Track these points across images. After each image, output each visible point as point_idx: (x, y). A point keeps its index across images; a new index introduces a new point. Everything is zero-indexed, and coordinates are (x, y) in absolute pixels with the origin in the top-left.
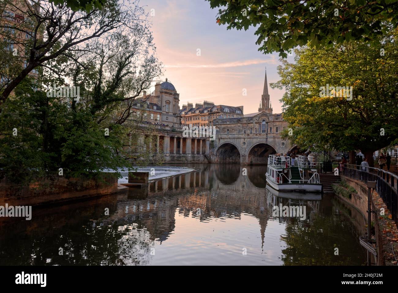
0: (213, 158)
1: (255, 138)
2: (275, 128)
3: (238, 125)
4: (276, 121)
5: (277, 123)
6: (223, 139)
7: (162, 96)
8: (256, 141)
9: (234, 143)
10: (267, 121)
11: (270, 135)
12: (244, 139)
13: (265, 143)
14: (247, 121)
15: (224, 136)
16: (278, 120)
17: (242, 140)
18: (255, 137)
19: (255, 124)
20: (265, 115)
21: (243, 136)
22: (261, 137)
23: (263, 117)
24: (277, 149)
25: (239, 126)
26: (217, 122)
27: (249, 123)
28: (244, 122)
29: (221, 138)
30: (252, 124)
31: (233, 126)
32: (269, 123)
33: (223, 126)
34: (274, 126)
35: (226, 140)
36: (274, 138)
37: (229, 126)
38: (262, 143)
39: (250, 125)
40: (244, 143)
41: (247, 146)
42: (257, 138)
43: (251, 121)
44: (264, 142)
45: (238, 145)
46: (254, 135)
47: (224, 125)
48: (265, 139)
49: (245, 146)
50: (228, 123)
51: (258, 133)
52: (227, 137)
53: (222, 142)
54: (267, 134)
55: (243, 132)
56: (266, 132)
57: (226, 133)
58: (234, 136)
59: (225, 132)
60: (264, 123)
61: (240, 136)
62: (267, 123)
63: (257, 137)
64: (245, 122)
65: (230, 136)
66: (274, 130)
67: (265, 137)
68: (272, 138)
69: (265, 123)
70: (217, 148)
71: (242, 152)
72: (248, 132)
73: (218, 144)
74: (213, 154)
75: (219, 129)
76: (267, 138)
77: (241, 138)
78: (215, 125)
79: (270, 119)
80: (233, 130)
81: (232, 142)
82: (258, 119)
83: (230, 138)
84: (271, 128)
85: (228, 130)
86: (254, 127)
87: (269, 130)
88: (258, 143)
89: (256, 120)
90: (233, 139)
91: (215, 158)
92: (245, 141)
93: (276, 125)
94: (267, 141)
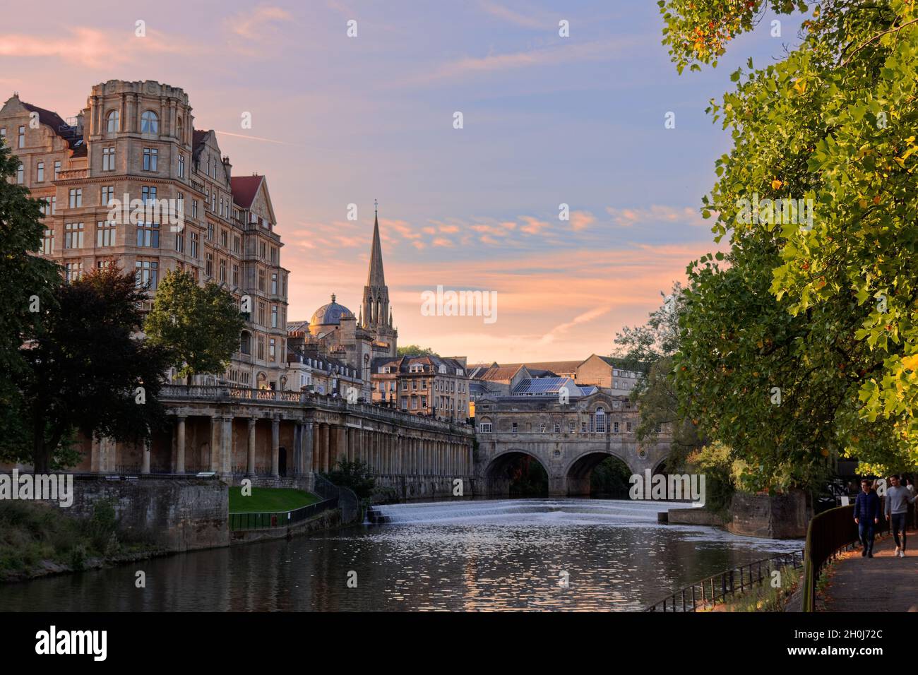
0: (479, 485)
1: (582, 442)
2: (625, 423)
3: (541, 414)
4: (628, 410)
5: (630, 415)
6: (504, 443)
7: (361, 346)
8: (584, 448)
9: (531, 450)
10: (609, 409)
11: (615, 437)
12: (557, 443)
13: (605, 452)
14: (561, 407)
15: (504, 437)
16: (631, 410)
17: (552, 447)
18: (583, 439)
19: (581, 415)
20: (603, 397)
21: (554, 438)
22: (596, 440)
23: (599, 402)
24: (631, 462)
25: (544, 417)
26: (487, 407)
27: (568, 413)
28: (554, 410)
29: (499, 442)
30: (575, 415)
31: (527, 416)
32: (611, 415)
33: (501, 416)
34: (623, 420)
35: (510, 446)
36: (624, 442)
37: (517, 416)
38: (597, 451)
39: (570, 416)
40: (557, 452)
41: (565, 457)
42: (587, 442)
43: (572, 409)
44: (601, 448)
45: (542, 456)
46: (580, 436)
47: (504, 413)
48: (605, 444)
49: (560, 458)
50: (514, 410)
51: (587, 432)
52: (513, 439)
53: (501, 449)
54: (608, 435)
55: (553, 431)
56: (606, 430)
57: (510, 431)
58: (530, 437)
59: (508, 428)
60: (601, 413)
61: (547, 437)
62: (608, 413)
63: (587, 439)
64: (558, 409)
65: (521, 437)
66: (623, 427)
67: (604, 439)
68: (620, 442)
69: (603, 413)
70: (487, 463)
71: (551, 470)
72: (566, 429)
73: (491, 452)
74: (477, 476)
75: (491, 421)
76: (609, 443)
77: (548, 442)
78: (482, 413)
79: (615, 406)
80: (529, 426)
81: (526, 449)
82: (586, 405)
83: (521, 442)
84: (616, 424)
85: (515, 425)
86: (578, 421)
87: (612, 427)
88: (589, 453)
89: (583, 406)
90: (529, 443)
91: (482, 485)
92: (559, 449)
93: (627, 419)
94: (608, 447)
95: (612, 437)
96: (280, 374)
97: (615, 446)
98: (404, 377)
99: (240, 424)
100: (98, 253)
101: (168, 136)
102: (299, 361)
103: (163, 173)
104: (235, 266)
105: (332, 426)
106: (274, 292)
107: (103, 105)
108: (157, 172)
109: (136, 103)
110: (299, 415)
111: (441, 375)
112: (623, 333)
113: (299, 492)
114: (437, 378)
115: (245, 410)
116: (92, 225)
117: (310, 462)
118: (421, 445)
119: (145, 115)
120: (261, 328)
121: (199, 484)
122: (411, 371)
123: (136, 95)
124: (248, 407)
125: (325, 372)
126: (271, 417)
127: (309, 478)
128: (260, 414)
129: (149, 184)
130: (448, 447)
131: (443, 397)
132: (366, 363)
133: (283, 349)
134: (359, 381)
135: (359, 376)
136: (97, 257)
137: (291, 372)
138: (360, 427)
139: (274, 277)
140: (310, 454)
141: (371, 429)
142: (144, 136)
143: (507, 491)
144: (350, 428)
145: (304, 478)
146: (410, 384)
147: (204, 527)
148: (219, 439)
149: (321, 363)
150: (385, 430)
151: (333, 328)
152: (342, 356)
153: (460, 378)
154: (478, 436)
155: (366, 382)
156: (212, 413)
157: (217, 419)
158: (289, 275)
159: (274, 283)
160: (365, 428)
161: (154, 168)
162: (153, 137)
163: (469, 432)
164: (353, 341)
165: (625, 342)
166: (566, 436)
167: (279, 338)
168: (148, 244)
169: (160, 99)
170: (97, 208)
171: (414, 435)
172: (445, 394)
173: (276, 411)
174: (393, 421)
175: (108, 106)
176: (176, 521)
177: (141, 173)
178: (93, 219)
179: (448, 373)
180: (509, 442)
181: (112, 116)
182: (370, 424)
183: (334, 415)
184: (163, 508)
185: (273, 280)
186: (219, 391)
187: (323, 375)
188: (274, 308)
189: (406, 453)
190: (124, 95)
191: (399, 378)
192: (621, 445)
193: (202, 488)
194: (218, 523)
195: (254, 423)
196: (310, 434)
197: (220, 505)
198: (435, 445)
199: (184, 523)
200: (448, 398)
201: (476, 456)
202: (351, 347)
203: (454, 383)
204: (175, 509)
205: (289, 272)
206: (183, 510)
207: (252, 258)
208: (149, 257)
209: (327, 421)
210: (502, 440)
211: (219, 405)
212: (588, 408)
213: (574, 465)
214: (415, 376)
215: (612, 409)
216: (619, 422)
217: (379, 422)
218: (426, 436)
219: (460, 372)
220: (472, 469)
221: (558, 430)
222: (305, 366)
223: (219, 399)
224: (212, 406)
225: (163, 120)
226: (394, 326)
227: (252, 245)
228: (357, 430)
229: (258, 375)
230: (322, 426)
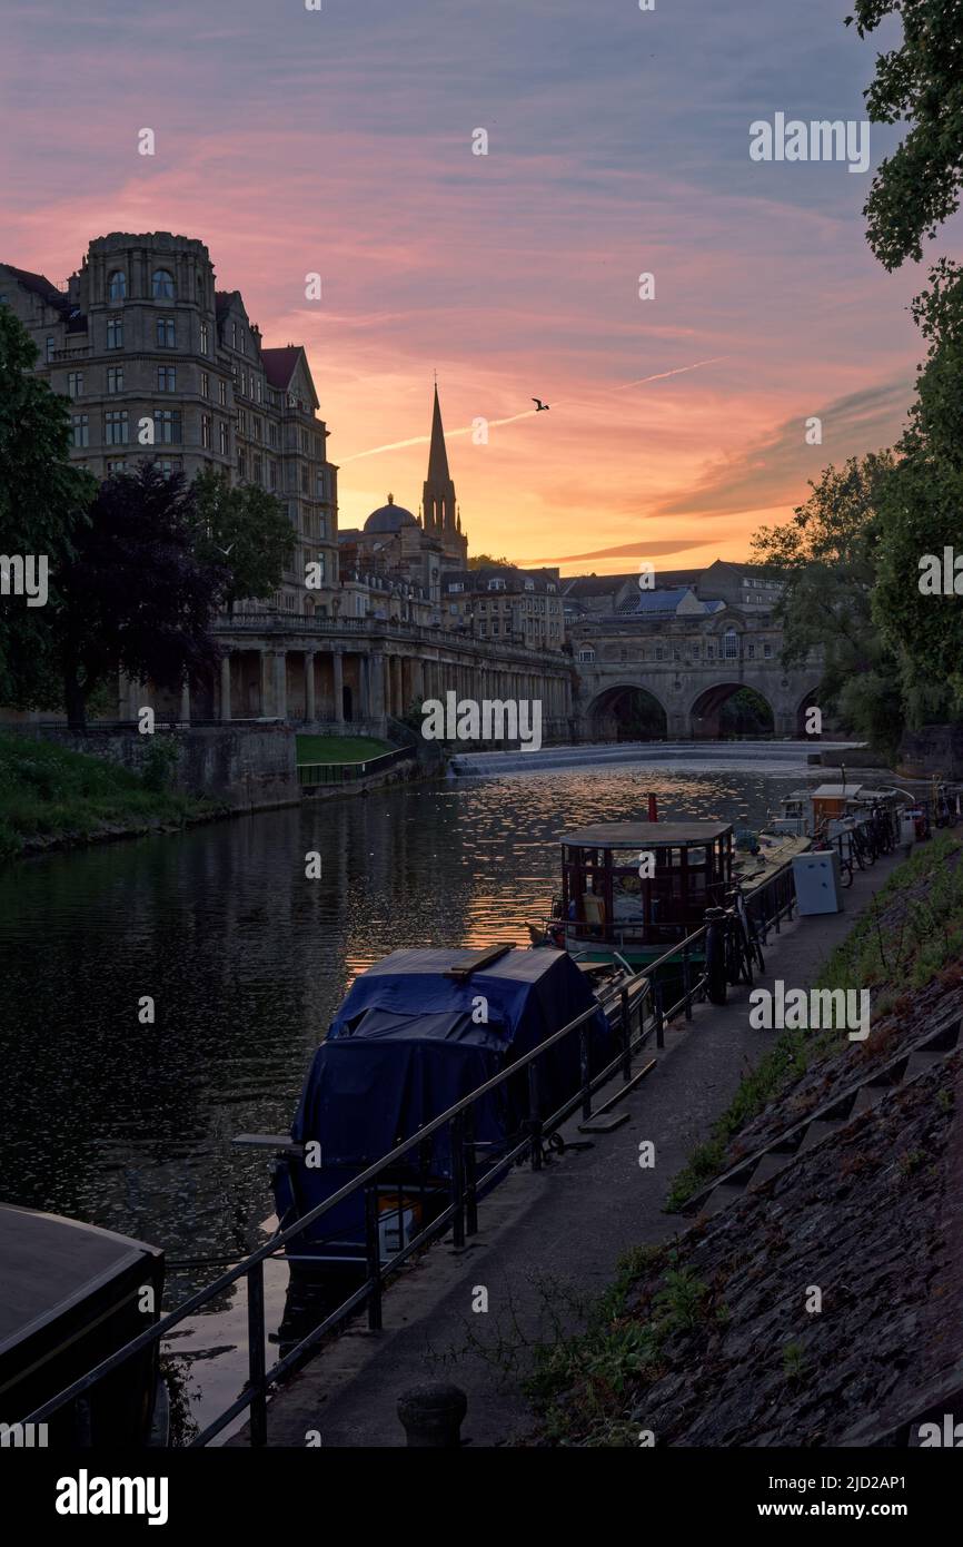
0: (580, 727)
1: (708, 671)
2: (762, 646)
3: (656, 638)
4: (765, 629)
5: (768, 636)
6: (610, 674)
7: (427, 558)
8: (711, 679)
9: (645, 683)
10: (742, 629)
11: (751, 663)
12: (677, 673)
13: (738, 683)
14: (681, 628)
15: (610, 668)
16: (769, 629)
17: (671, 677)
18: (709, 668)
19: (706, 637)
20: (733, 614)
21: (671, 667)
22: (726, 668)
23: (728, 620)
24: (770, 694)
25: (659, 641)
26: (585, 630)
27: (690, 635)
28: (672, 632)
29: (603, 674)
30: (699, 638)
31: (638, 640)
32: (745, 636)
33: (606, 641)
34: (759, 642)
35: (618, 679)
36: (761, 669)
37: (626, 640)
38: (727, 682)
39: (693, 639)
40: (677, 685)
41: (686, 690)
42: (715, 671)
43: (696, 630)
44: (733, 678)
45: (657, 690)
46: (705, 664)
47: (610, 637)
48: (737, 673)
49: (681, 692)
50: (622, 633)
51: (715, 658)
52: (621, 670)
53: (607, 683)
54: (741, 662)
55: (671, 658)
56: (738, 655)
57: (618, 660)
58: (643, 667)
59: (615, 656)
60: (731, 634)
61: (663, 666)
62: (740, 634)
63: (715, 668)
64: (678, 631)
65: (632, 667)
66: (759, 651)
67: (736, 666)
68: (755, 670)
69: (734, 635)
70: (590, 700)
71: (670, 708)
72: (688, 655)
73: (593, 687)
74: (577, 716)
75: (594, 648)
76: (742, 671)
77: (666, 672)
78: (581, 638)
79: (749, 625)
80: (641, 653)
81: (639, 681)
82: (713, 625)
83: (631, 673)
84: (751, 647)
85: (624, 652)
86: (704, 645)
87: (746, 652)
88: (717, 684)
89: (709, 626)
90: (642, 674)
91: (584, 727)
92: (680, 680)
93: (764, 640)
94: (741, 677)
95: (746, 663)
96: (332, 596)
97: (750, 675)
98: (481, 596)
99: (295, 660)
100: (107, 453)
101: (187, 302)
102: (354, 580)
103: (183, 349)
104: (272, 462)
105: (405, 659)
106: (321, 494)
107: (104, 265)
108: (175, 348)
109: (144, 262)
110: (365, 646)
111: (527, 592)
112: (760, 532)
113: (368, 739)
114: (524, 595)
115: (300, 641)
116: (98, 418)
117: (380, 703)
118: (509, 680)
119: (157, 276)
120: (307, 540)
121: (263, 731)
122: (489, 588)
123: (144, 251)
124: (303, 637)
125: (385, 592)
126: (333, 649)
127: (380, 723)
128: (318, 646)
129: (167, 364)
130: (542, 682)
131: (531, 620)
132: (435, 579)
133: (334, 565)
134: (426, 602)
135: (426, 597)
136: (106, 457)
137: (345, 593)
138: (436, 659)
139: (320, 474)
140: (381, 693)
141: (450, 661)
142: (158, 303)
143: (614, 734)
144: (426, 661)
145: (374, 723)
146: (490, 604)
147: (271, 781)
148: (272, 679)
149: (380, 581)
150: (466, 662)
151: (392, 537)
152: (405, 571)
153: (552, 595)
154: (577, 667)
155: (435, 603)
156: (261, 646)
157: (267, 654)
158: (338, 471)
159: (320, 482)
160: (444, 660)
161: (171, 344)
162: (168, 304)
163: (567, 662)
164: (418, 551)
165: (764, 544)
166: (688, 664)
167: (329, 551)
168: (168, 439)
169: (175, 254)
170: (102, 396)
171: (500, 667)
172: (533, 616)
173: (338, 642)
174: (475, 650)
175: (111, 266)
176: (239, 775)
177: (155, 350)
178: (97, 410)
179: (536, 589)
180: (619, 673)
181: (115, 278)
182: (449, 654)
183: (407, 645)
184: (223, 760)
185: (319, 479)
186: (269, 620)
187: (384, 596)
188: (322, 514)
189: (491, 689)
190: (130, 252)
191: (474, 596)
192: (757, 673)
193: (265, 736)
194: (285, 776)
195: (311, 657)
196: (379, 670)
197: (286, 755)
198: (526, 681)
199: (248, 777)
200: (537, 620)
201: (575, 690)
202: (416, 560)
203: (544, 601)
204: (237, 761)
205: (338, 468)
206: (245, 761)
207: (291, 451)
208: (170, 455)
209: (399, 653)
210: (607, 671)
211: (268, 636)
212: (715, 628)
213: (698, 700)
214: (495, 594)
215: (745, 628)
216: (755, 644)
217: (460, 653)
218: (515, 669)
219: (552, 587)
220: (571, 708)
221: (677, 657)
222: (361, 586)
223: (269, 629)
224: (261, 637)
225: (179, 281)
226: (463, 532)
227: (291, 436)
228: (433, 662)
229: (305, 599)
230: (393, 658)
